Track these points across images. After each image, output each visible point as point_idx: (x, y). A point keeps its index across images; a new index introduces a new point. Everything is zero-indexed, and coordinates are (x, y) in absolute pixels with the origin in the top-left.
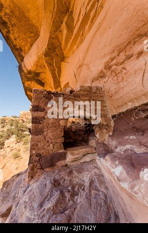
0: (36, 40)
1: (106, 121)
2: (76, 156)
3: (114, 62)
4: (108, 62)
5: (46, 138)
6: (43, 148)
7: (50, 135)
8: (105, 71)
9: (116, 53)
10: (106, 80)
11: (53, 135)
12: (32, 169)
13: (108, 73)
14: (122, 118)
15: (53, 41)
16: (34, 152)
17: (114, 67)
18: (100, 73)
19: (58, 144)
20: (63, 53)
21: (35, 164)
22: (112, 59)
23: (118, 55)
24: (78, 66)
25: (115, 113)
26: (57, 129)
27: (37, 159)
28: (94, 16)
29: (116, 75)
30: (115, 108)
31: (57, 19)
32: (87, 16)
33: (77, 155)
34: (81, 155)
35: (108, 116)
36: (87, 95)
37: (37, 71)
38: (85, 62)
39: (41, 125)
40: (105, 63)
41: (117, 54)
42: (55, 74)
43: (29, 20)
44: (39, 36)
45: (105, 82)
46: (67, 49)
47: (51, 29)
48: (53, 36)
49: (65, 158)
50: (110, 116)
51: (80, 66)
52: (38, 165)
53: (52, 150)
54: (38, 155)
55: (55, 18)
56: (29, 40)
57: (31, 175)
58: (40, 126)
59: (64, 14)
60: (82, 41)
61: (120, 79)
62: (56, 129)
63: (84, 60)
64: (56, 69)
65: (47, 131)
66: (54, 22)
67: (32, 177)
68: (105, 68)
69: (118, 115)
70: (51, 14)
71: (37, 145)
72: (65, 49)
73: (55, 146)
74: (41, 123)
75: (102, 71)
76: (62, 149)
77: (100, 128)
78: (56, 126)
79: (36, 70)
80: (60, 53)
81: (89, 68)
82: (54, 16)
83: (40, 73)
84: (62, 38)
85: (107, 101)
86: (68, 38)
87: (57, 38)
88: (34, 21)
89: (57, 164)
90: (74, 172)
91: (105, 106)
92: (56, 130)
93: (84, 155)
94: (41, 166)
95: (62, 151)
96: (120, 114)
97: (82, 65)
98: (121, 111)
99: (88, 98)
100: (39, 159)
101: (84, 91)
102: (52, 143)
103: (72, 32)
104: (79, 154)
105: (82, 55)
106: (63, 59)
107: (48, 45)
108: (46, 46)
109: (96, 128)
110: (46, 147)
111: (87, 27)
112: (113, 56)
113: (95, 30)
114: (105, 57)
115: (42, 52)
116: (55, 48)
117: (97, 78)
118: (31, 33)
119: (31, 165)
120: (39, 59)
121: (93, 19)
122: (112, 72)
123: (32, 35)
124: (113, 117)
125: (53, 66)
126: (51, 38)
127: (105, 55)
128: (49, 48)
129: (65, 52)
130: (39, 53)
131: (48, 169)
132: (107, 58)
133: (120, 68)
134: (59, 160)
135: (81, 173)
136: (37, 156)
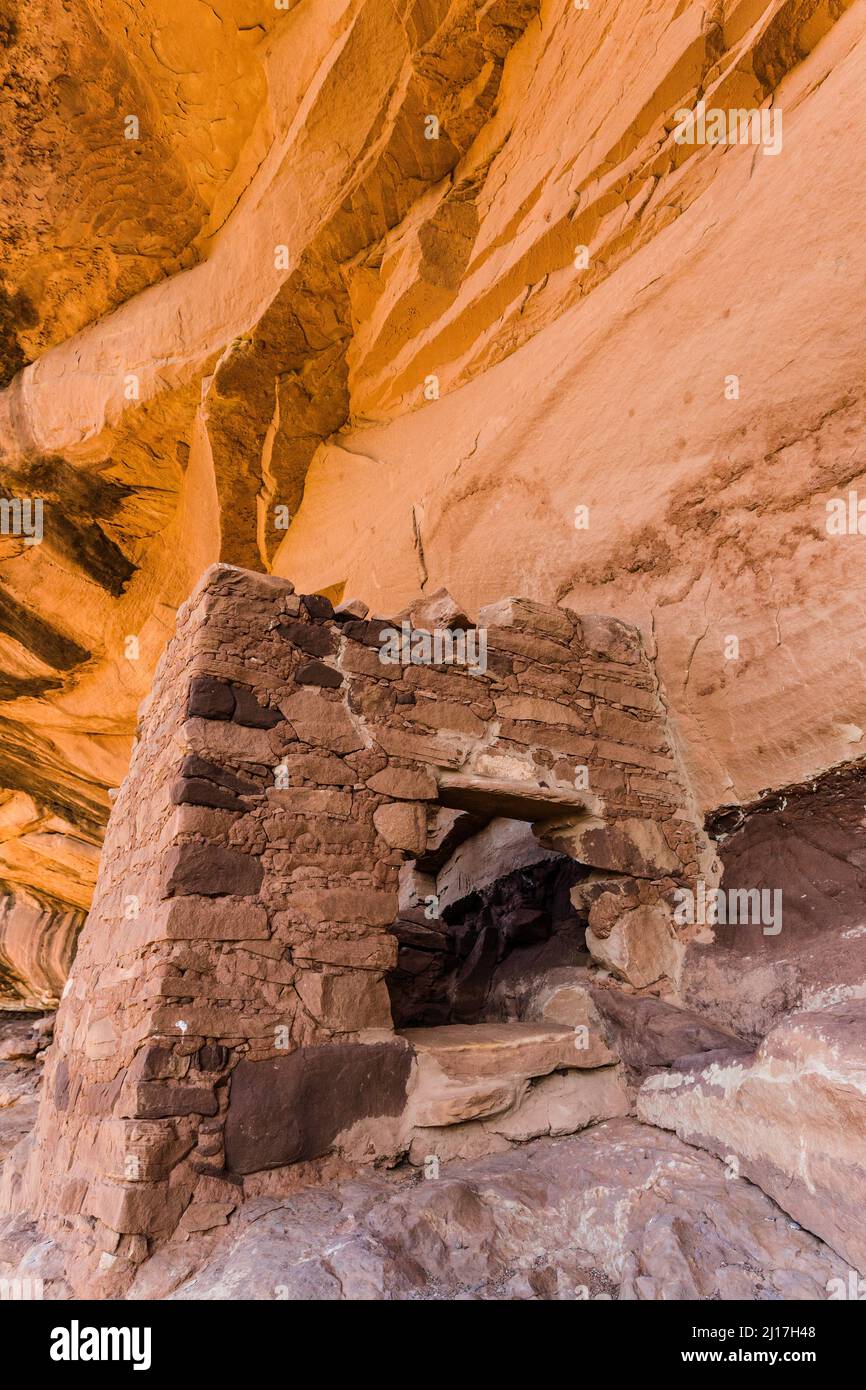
0: (167, 274)
1: (670, 845)
2: (485, 1086)
3: (744, 488)
4: (700, 486)
5: (280, 919)
6: (250, 1001)
7: (307, 900)
8: (670, 536)
9: (753, 447)
10: (672, 586)
11: (329, 908)
12: (158, 1167)
13: (697, 548)
14: (783, 827)
15: (308, 308)
16: (182, 1026)
17: (739, 519)
18: (635, 544)
19: (358, 982)
20: (347, 395)
21: (183, 1131)
22: (729, 476)
23: (768, 458)
24: (462, 484)
25: (735, 791)
26: (358, 867)
27: (200, 1081)
28: (621, 241)
29: (749, 563)
30: (732, 763)
31: (375, 197)
32: (571, 229)
33: (485, 1073)
34: (516, 1077)
35: (679, 815)
36: (552, 664)
37: (112, 474)
38: (522, 467)
39: (248, 822)
40: (677, 492)
41: (762, 449)
42: (251, 515)
43: (165, 154)
44: (198, 259)
45: (664, 602)
46: (386, 373)
47: (319, 240)
48: (315, 280)
49: (396, 1100)
50: (692, 815)
51: (473, 490)
52: (204, 1141)
53: (318, 1025)
54: (211, 1054)
55: (362, 189)
56: (115, 266)
57: (143, 1221)
58: (240, 829)
59: (419, 185)
60: (507, 349)
61: (780, 586)
62: (347, 860)
63: (511, 456)
64: (271, 483)
65: (291, 867)
66: (346, 208)
67: (150, 1245)
68: (675, 518)
69: (750, 810)
70: (343, 164)
71: (206, 971)
72: (366, 372)
73: (339, 998)
74: (243, 810)
75: (647, 535)
76: (380, 1023)
77: (631, 889)
78: (348, 842)
79: (110, 463)
80: (328, 391)
81: (544, 508)
82: (358, 178)
83: (128, 490)
84: (369, 307)
85: (674, 719)
86: (413, 311)
87: (337, 296)
88: (196, 171)
89: (344, 1138)
90: (489, 1194)
91: (664, 751)
92: (348, 871)
93: (535, 1081)
94: (223, 1147)
95: (379, 1036)
96: (771, 802)
97: (493, 484)
98: (780, 781)
99: (559, 681)
100: (218, 1086)
101: (540, 634)
102: (316, 967)
103: (452, 286)
104: (499, 1068)
105: (498, 422)
106: (336, 426)
107: (263, 324)
108: (248, 327)
109: (598, 891)
110: (269, 993)
111: (561, 282)
112: (734, 456)
113: (621, 307)
114: (676, 459)
115: (201, 357)
116: (307, 351)
117: (600, 574)
118: (150, 226)
119: (155, 1131)
120: (169, 392)
121: (611, 248)
122: (720, 543)
123: (151, 241)
124: (719, 821)
125: (256, 460)
126: (297, 285)
127: (682, 444)
128: (263, 344)
129: (361, 392)
130: (179, 362)
131: (271, 1181)
132: (694, 466)
133: (777, 526)
134: (359, 1107)
135: (542, 1198)
136: (200, 1058)
